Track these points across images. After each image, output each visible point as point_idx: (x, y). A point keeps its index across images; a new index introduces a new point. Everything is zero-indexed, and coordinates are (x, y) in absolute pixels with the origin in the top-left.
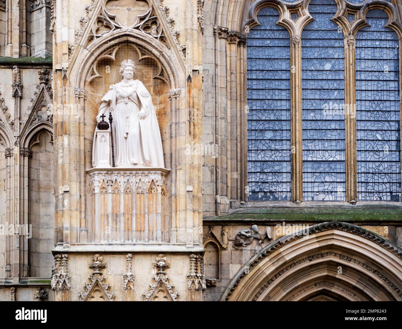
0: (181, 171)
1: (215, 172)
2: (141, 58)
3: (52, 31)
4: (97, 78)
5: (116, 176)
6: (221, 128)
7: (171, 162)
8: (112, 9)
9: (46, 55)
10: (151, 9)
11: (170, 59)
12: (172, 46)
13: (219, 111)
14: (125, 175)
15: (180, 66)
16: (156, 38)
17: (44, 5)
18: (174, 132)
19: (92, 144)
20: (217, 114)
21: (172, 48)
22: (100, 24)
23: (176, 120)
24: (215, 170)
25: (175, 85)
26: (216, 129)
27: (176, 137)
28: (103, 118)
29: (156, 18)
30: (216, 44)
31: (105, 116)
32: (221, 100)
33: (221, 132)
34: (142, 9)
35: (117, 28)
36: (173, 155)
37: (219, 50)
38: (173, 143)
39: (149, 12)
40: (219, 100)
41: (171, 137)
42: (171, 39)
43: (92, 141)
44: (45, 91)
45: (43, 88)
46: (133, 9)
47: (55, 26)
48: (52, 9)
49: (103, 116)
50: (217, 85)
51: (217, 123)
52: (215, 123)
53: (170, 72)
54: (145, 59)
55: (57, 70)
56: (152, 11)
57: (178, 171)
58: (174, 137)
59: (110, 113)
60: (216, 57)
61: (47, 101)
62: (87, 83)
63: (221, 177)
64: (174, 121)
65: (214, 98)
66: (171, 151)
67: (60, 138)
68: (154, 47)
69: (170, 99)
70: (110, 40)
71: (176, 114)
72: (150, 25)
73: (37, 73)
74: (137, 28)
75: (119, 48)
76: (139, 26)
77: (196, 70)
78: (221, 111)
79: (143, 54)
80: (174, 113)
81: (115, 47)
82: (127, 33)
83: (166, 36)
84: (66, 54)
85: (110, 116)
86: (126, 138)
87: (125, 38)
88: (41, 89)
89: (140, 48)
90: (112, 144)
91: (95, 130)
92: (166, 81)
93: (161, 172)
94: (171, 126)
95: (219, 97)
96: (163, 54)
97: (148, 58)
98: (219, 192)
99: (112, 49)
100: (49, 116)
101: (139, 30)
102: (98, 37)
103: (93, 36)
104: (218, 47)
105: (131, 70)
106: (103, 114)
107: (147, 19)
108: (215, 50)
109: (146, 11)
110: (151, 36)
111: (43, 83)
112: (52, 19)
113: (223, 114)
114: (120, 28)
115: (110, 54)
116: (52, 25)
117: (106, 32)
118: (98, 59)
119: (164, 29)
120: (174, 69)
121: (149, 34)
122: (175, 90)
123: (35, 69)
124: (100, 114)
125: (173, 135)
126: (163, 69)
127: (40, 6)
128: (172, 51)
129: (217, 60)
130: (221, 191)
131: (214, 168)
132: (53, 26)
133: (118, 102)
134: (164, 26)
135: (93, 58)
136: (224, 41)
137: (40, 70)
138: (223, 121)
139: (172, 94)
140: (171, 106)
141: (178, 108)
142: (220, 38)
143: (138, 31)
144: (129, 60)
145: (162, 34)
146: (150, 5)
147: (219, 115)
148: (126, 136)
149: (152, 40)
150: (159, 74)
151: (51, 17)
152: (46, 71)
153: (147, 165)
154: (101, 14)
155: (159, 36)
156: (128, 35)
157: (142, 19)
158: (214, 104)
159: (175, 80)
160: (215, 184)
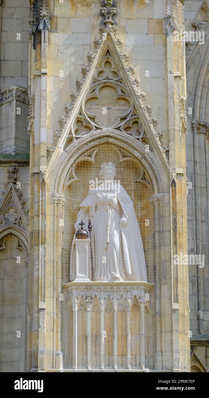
0: (166, 285)
1: (196, 283)
2: (122, 160)
3: (30, 131)
4: (76, 181)
5: (96, 292)
6: (202, 233)
7: (155, 275)
8: (92, 108)
9: (15, 152)
10: (132, 108)
11: (153, 162)
12: (155, 148)
13: (200, 213)
14: (105, 290)
15: (163, 169)
16: (138, 139)
17: (14, 98)
18: (157, 242)
19: (69, 255)
20: (197, 217)
21: (154, 149)
22: (80, 124)
23: (160, 228)
24: (196, 281)
25: (158, 190)
26: (196, 234)
27: (160, 247)
28: (82, 226)
29: (138, 118)
30: (195, 140)
31: (84, 224)
32: (201, 201)
33: (202, 236)
34: (123, 108)
35: (97, 128)
36: (157, 268)
37: (197, 146)
38: (157, 254)
39: (130, 112)
40: (199, 202)
41: (154, 248)
42: (153, 140)
43: (70, 252)
44: (13, 191)
45: (11, 188)
46: (113, 108)
47: (33, 126)
48: (30, 108)
49: (82, 224)
50: (197, 184)
51: (198, 228)
52: (195, 227)
53: (152, 176)
54: (127, 161)
55: (34, 174)
56: (133, 110)
57: (162, 286)
58: (157, 247)
59: (90, 220)
60: (195, 154)
61: (15, 202)
62: (65, 187)
63: (203, 289)
64: (157, 229)
65: (194, 199)
66: (154, 263)
67: (36, 247)
68: (135, 149)
69: (152, 205)
70: (90, 142)
71: (159, 222)
72: (131, 126)
73: (5, 171)
74: (118, 128)
75: (99, 150)
76: (120, 127)
77: (180, 174)
78: (201, 214)
79: (124, 156)
80: (157, 221)
81: (95, 148)
82: (108, 134)
83: (148, 137)
84: (44, 156)
85: (90, 223)
86: (106, 249)
87: (105, 140)
88: (9, 189)
89: (121, 149)
90: (92, 255)
91: (72, 239)
92: (148, 185)
93: (144, 287)
94: (154, 234)
95: (199, 198)
96: (145, 157)
97: (130, 161)
98: (202, 307)
99: (92, 150)
100: (16, 220)
101: (120, 130)
102: (77, 138)
103: (73, 137)
104: (197, 144)
105: (111, 173)
106: (82, 222)
107: (128, 119)
108: (194, 146)
109: (127, 110)
110: (132, 137)
111: (11, 182)
112: (30, 119)
113: (203, 217)
114: (101, 129)
115: (90, 156)
116: (29, 125)
117: (86, 132)
118: (77, 162)
119: (146, 130)
120: (156, 172)
121: (131, 134)
122: (158, 195)
123: (3, 167)
124: (79, 221)
125: (157, 245)
126: (146, 172)
127: (10, 99)
128: (154, 153)
129: (196, 157)
130: (204, 306)
131: (196, 279)
132: (31, 127)
133: (98, 208)
134: (145, 126)
135: (72, 160)
136: (202, 136)
137: (8, 168)
138: (204, 224)
139: (155, 200)
140: (154, 213)
141: (161, 215)
142: (199, 133)
143: (118, 131)
144: (109, 163)
145: (143, 135)
146: (131, 104)
147: (200, 219)
148: (106, 246)
149: (133, 141)
150: (141, 178)
151: (29, 117)
152: (15, 169)
153: (129, 280)
154: (80, 114)
155: (141, 137)
156: (109, 136)
157: (123, 119)
158: (194, 205)
159: (158, 184)
160: (196, 297)
